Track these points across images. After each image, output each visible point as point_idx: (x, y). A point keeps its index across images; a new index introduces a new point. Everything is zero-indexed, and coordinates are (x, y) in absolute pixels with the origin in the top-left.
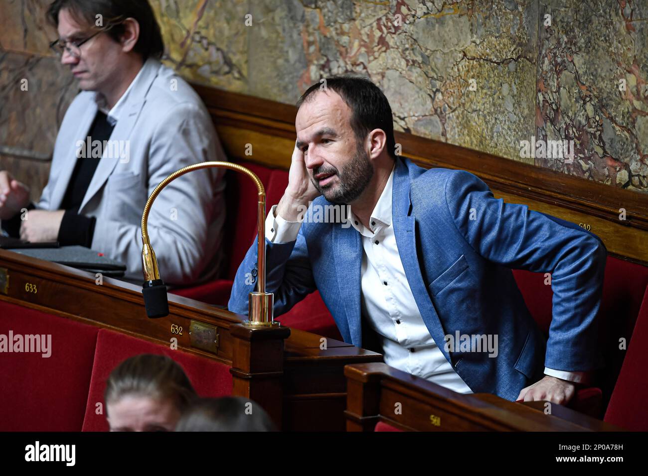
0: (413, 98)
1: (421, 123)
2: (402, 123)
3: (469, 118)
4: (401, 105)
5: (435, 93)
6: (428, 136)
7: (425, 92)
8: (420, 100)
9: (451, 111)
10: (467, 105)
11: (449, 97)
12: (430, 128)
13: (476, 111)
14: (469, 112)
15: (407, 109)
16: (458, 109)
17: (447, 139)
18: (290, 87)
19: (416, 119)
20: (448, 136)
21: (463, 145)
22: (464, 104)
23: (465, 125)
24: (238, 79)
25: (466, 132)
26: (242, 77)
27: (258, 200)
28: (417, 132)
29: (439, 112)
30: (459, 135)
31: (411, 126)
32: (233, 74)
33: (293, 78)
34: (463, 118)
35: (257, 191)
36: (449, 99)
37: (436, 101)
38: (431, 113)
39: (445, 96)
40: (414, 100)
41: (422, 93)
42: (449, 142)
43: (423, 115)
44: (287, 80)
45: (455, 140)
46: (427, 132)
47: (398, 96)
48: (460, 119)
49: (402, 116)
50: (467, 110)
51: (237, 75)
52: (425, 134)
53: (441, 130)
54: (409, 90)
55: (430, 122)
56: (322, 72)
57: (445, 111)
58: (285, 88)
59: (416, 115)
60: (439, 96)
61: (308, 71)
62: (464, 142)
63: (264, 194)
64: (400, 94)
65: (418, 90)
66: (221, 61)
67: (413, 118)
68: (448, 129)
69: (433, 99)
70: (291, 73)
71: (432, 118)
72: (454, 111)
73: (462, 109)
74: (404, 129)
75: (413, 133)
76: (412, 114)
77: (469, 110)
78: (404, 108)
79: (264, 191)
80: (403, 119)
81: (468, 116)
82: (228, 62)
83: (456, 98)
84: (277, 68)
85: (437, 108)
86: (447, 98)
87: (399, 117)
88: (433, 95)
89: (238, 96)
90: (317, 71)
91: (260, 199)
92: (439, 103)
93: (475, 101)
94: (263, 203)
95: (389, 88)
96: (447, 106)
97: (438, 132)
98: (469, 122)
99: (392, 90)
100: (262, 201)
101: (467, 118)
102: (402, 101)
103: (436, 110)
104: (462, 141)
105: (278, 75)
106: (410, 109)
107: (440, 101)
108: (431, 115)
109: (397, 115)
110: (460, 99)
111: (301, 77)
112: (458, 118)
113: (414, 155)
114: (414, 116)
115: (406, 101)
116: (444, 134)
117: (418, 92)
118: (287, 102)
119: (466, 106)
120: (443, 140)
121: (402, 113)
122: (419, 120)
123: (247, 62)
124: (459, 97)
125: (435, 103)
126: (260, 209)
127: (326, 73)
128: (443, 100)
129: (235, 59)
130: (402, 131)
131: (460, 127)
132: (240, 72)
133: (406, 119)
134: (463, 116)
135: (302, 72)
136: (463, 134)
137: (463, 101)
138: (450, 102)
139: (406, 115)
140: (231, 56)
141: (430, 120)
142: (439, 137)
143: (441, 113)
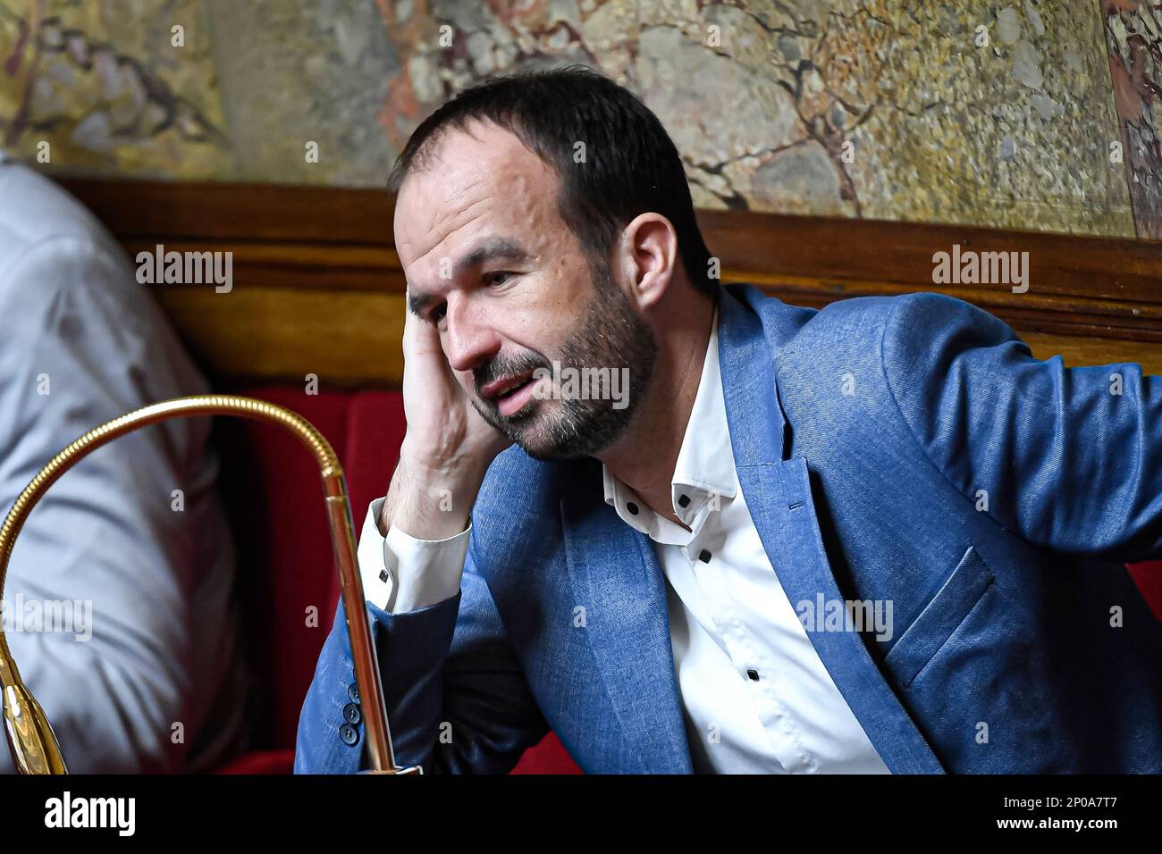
0: (735, 103)
1: (772, 172)
2: (717, 183)
3: (916, 132)
4: (703, 128)
5: (797, 75)
6: (802, 206)
7: (769, 76)
8: (756, 104)
9: (857, 119)
10: (903, 94)
11: (842, 80)
12: (802, 183)
13: (932, 106)
14: (911, 114)
15: (723, 137)
16: (878, 109)
17: (859, 208)
18: (360, 134)
19: (756, 162)
20: (862, 197)
21: (913, 217)
22: (891, 94)
23: (908, 155)
24: (198, 139)
25: (913, 175)
26: (208, 132)
27: (322, 494)
28: (767, 201)
29: (821, 132)
30: (894, 189)
31: (744, 188)
32: (181, 129)
33: (362, 106)
34: (897, 137)
35: (317, 467)
36: (845, 84)
37: (808, 101)
38: (797, 137)
39: (832, 79)
40: (741, 108)
41: (759, 82)
42: (869, 214)
43: (774, 146)
44: (345, 114)
45: (884, 207)
46: (797, 198)
47: (690, 104)
48: (888, 140)
49: (712, 162)
50: (903, 110)
51: (192, 128)
52: (791, 203)
53: (837, 182)
54: (720, 82)
55: (801, 166)
56: (447, 74)
57: (838, 123)
58: (345, 141)
59: (755, 150)
60: (813, 81)
61: (405, 77)
62: (915, 208)
63: (340, 472)
64: (694, 95)
65: (746, 75)
66: (138, 93)
67: (747, 161)
68: (859, 177)
69: (796, 95)
70: (352, 93)
71: (804, 150)
72: (865, 118)
73: (890, 109)
74: (726, 200)
75: (755, 206)
76: (740, 150)
77: (912, 108)
78: (712, 138)
79: (336, 462)
80: (717, 170)
81: (910, 127)
82: (158, 94)
83: (866, 78)
84: (309, 86)
85: (815, 117)
86: (836, 83)
87: (704, 167)
88: (793, 84)
89: (207, 189)
90: (431, 74)
91: (330, 487)
92: (817, 103)
93: (923, 77)
94: (340, 499)
95: (657, 84)
96: (840, 107)
97: (831, 191)
98: (918, 143)
99: (669, 89)
100: (338, 494)
101: (909, 132)
102: (705, 119)
103: (811, 126)
104: (907, 204)
105: (316, 106)
106: (733, 138)
107: (818, 97)
108: (800, 143)
109: (696, 161)
110: (877, 79)
111: (388, 99)
112: (880, 137)
113: (768, 272)
114: (748, 154)
115: (718, 115)
116: (847, 194)
117: (746, 82)
118: (360, 183)
119: (898, 97)
120: (848, 211)
121: (709, 152)
122: (765, 165)
123: (215, 83)
124: (874, 74)
125: (803, 105)
126: (333, 518)
127: (460, 73)
128: (828, 90)
129: (177, 81)
130: (722, 206)
131: (892, 164)
132: (199, 118)
133: (725, 170)
134: (896, 128)
135: (385, 84)
136: (907, 184)
137: (889, 85)
138: (847, 93)
139: (723, 157)
140: (163, 72)
141: (799, 157)
142: (835, 206)
143: (828, 131)
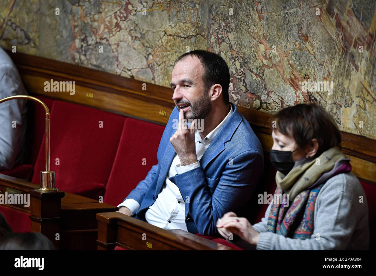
0: (135, 58)
1: (140, 73)
2: (129, 73)
3: (168, 70)
4: (129, 62)
5: (148, 55)
6: (145, 80)
7: (143, 54)
8: (139, 60)
9: (158, 65)
10: (167, 62)
11: (156, 58)
12: (145, 76)
13: (172, 66)
14: (168, 66)
15: (132, 65)
16: (162, 64)
17: (155, 82)
18: (64, 52)
19: (137, 70)
20: (156, 80)
21: (165, 86)
22: (165, 62)
23: (166, 74)
24: (34, 47)
25: (166, 78)
26: (35, 46)
27: (45, 118)
28: (138, 78)
29: (150, 67)
30: (162, 80)
31: (134, 75)
32: (31, 45)
33: (65, 46)
34: (164, 70)
35: (45, 113)
36: (157, 59)
37: (149, 61)
38: (146, 67)
39: (154, 57)
40: (137, 59)
41: (140, 55)
42: (157, 84)
43: (141, 68)
44: (62, 48)
45: (160, 83)
46: (144, 78)
47: (127, 57)
48: (163, 70)
49: (129, 69)
50: (167, 65)
51: (33, 45)
52: (142, 79)
53: (152, 77)
54: (133, 54)
55: (146, 72)
56: (82, 43)
57: (154, 65)
58: (61, 53)
59: (138, 68)
60: (151, 57)
61: (74, 42)
62: (165, 84)
63: (49, 114)
64: (128, 56)
65: (139, 53)
66: (24, 37)
67: (136, 70)
68: (156, 76)
69: (147, 59)
70: (64, 44)
71: (147, 70)
72: (159, 66)
73: (164, 65)
74: (131, 76)
75: (136, 78)
76: (135, 67)
77: (168, 65)
78: (130, 64)
79: (49, 112)
80: (130, 70)
81: (167, 68)
82: (27, 37)
83: (161, 58)
84: (56, 41)
85: (150, 64)
86: (155, 58)
87: (127, 69)
88: (147, 57)
89: (34, 57)
90: (79, 43)
91: (47, 117)
92: (151, 61)
93: (171, 60)
94: (48, 119)
95: (121, 52)
96: (155, 63)
97: (150, 78)
98: (168, 72)
99: (124, 54)
100: (48, 118)
101: (167, 70)
102: (129, 60)
103: (149, 65)
104: (164, 83)
105: (57, 45)
106: (134, 65)
107: (151, 60)
108: (146, 68)
109: (126, 68)
110: (163, 59)
111: (70, 46)
112: (161, 69)
113: (136, 91)
114: (136, 68)
115: (132, 60)
116: (153, 79)
117: (138, 55)
118: (62, 61)
119: (166, 63)
120: (153, 82)
121: (129, 67)
122: (139, 71)
123: (38, 37)
124: (162, 58)
125: (148, 61)
126: (47, 123)
127: (85, 44)
128: (153, 59)
129: (31, 36)
130: (129, 77)
131: (163, 75)
132: (34, 43)
133: (132, 71)
134: (165, 68)
135: (70, 44)
136: (165, 79)
137: (165, 60)
138: (157, 60)
139: (131, 68)
140: (29, 34)
141: (146, 71)
142: (151, 81)
143: (152, 67)
